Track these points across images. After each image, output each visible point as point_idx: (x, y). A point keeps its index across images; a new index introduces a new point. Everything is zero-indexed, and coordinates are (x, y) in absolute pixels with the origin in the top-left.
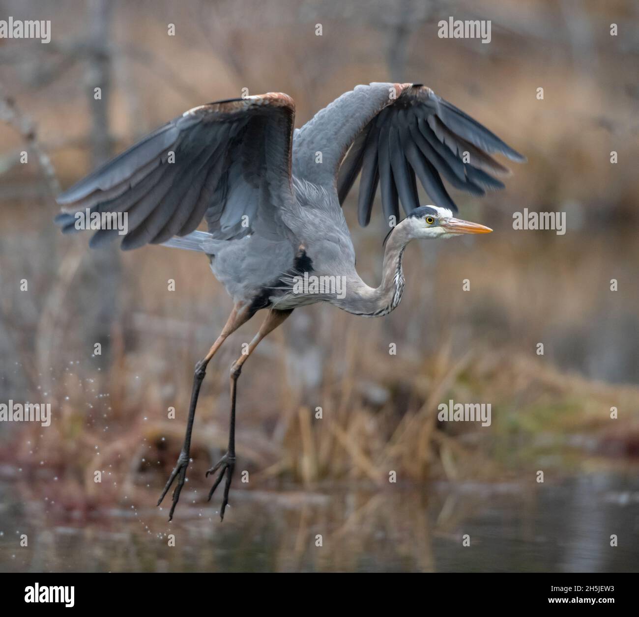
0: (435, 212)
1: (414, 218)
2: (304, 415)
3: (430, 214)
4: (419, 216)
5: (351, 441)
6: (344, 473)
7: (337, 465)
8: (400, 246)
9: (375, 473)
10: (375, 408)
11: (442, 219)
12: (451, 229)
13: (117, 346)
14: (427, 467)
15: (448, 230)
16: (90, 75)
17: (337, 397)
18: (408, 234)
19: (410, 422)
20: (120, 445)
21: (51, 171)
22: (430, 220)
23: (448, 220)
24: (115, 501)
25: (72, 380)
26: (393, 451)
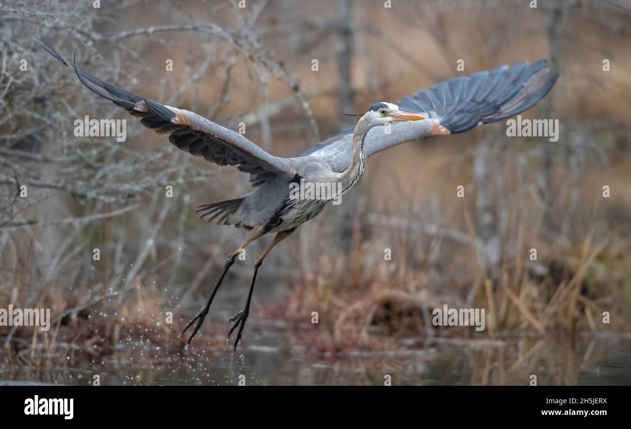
0: (386, 106)
1: (372, 111)
2: (488, 284)
3: (383, 108)
4: (376, 109)
5: (521, 303)
6: (516, 325)
7: (512, 320)
8: (363, 132)
9: (539, 325)
10: (540, 279)
11: (392, 111)
12: (397, 118)
13: (357, 236)
14: (575, 321)
15: (395, 119)
16: (338, 46)
17: (511, 271)
18: (368, 123)
19: (563, 289)
20: (358, 305)
21: (310, 113)
22: (383, 112)
23: (395, 112)
24: (355, 345)
25: (325, 260)
26: (550, 310)
